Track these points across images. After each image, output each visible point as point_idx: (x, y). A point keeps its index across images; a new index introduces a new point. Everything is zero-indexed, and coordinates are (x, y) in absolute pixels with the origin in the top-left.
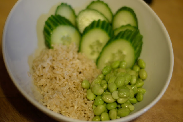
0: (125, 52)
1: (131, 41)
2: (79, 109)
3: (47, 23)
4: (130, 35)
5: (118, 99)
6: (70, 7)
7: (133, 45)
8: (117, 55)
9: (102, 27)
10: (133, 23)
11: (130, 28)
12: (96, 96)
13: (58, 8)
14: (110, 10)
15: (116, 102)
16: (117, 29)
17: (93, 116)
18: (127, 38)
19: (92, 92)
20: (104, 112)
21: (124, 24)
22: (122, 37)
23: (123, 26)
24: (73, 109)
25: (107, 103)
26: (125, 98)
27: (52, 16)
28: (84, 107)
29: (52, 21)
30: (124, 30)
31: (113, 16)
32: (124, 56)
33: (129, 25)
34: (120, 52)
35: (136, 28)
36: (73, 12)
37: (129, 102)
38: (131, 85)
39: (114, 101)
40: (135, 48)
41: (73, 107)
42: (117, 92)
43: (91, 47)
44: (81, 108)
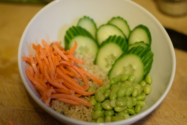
0: (135, 67)
1: (142, 57)
2: (80, 112)
3: (67, 33)
4: (141, 51)
5: (115, 107)
6: (92, 21)
7: (143, 61)
8: (128, 69)
9: (117, 42)
10: (146, 41)
11: (142, 45)
12: (98, 102)
13: (80, 20)
14: (128, 27)
15: (113, 109)
16: (131, 45)
17: (91, 120)
18: (138, 54)
19: (95, 98)
20: (102, 117)
21: (139, 41)
22: (133, 53)
23: (137, 43)
24: (74, 111)
25: (105, 110)
26: (122, 107)
27: (73, 27)
28: (85, 111)
29: (72, 32)
30: (136, 46)
31: (131, 32)
32: (133, 70)
33: (143, 42)
34: (131, 66)
35: (149, 45)
36: (95, 25)
37: (126, 111)
38: (132, 97)
39: (112, 108)
40: (145, 64)
41: (74, 109)
42: (115, 100)
43: (106, 60)
44: (82, 111)
